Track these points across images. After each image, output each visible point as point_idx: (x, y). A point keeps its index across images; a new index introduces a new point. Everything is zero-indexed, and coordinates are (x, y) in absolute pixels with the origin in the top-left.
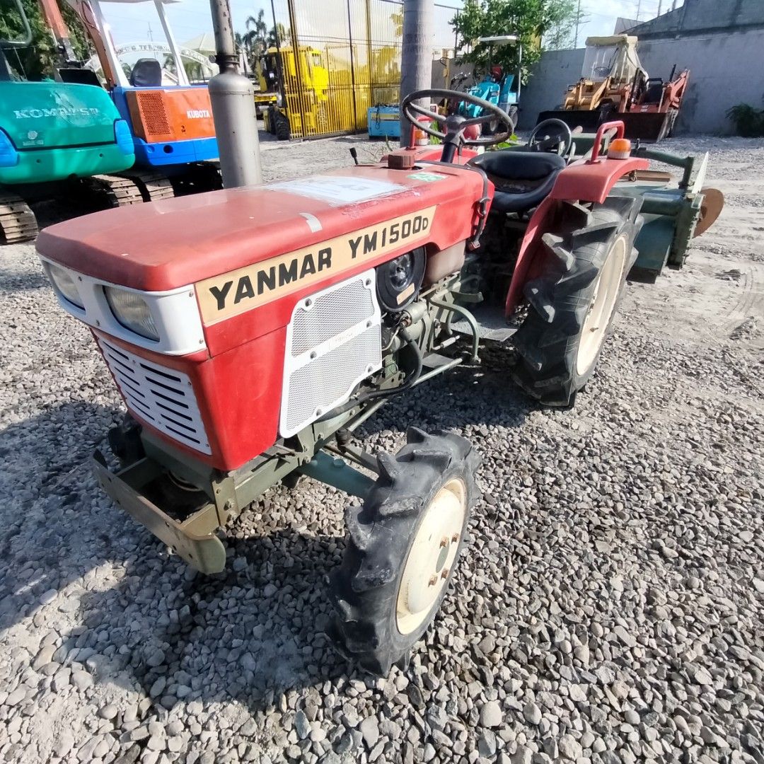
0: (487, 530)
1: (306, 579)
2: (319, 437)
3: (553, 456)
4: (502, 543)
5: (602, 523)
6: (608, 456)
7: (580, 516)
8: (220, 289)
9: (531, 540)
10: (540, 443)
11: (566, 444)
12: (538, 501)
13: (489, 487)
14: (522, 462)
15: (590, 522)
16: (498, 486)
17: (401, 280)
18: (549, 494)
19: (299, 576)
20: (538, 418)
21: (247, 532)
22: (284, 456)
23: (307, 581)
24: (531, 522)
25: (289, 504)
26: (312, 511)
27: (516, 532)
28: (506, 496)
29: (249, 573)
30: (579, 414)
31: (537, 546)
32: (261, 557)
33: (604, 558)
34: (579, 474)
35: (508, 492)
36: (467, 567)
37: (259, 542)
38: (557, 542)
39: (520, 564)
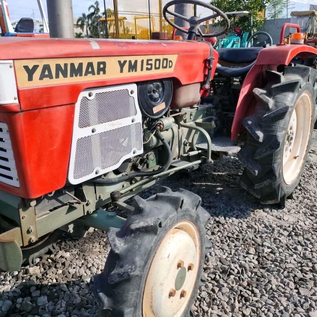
0: (221, 282)
1: (88, 311)
2: (100, 198)
3: (270, 236)
4: (231, 289)
5: (304, 276)
6: (309, 236)
7: (288, 272)
8: (31, 67)
9: (252, 287)
10: (261, 228)
11: (279, 229)
12: (259, 263)
13: (224, 254)
14: (248, 239)
15: (296, 276)
16: (231, 254)
17: (155, 98)
18: (266, 259)
19: (83, 309)
20: (260, 213)
21: (51, 281)
22: (73, 204)
23: (88, 313)
24: (253, 276)
25: (83, 264)
26: (98, 269)
27: (241, 282)
28: (236, 260)
29: (48, 307)
30: (289, 212)
31: (257, 291)
32: (58, 297)
33: (305, 299)
34: (288, 247)
35: (237, 257)
36: (205, 304)
37: (57, 288)
38: (271, 288)
39: (244, 302)
